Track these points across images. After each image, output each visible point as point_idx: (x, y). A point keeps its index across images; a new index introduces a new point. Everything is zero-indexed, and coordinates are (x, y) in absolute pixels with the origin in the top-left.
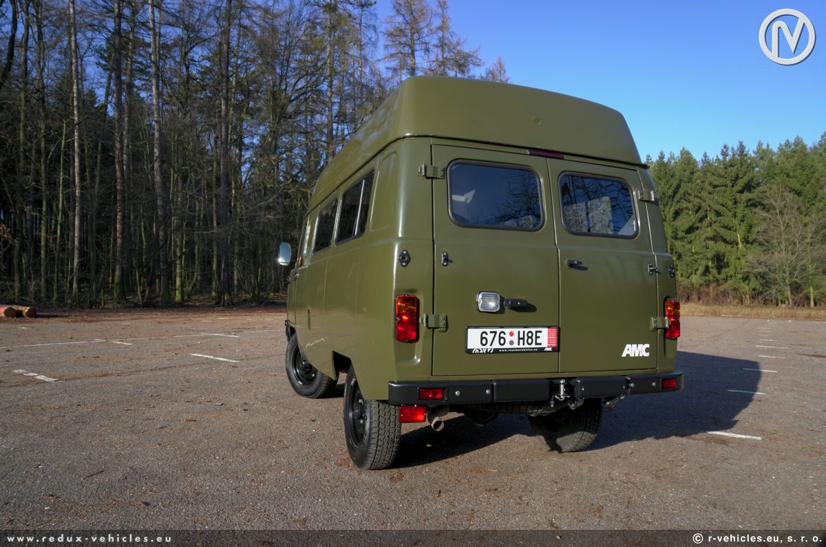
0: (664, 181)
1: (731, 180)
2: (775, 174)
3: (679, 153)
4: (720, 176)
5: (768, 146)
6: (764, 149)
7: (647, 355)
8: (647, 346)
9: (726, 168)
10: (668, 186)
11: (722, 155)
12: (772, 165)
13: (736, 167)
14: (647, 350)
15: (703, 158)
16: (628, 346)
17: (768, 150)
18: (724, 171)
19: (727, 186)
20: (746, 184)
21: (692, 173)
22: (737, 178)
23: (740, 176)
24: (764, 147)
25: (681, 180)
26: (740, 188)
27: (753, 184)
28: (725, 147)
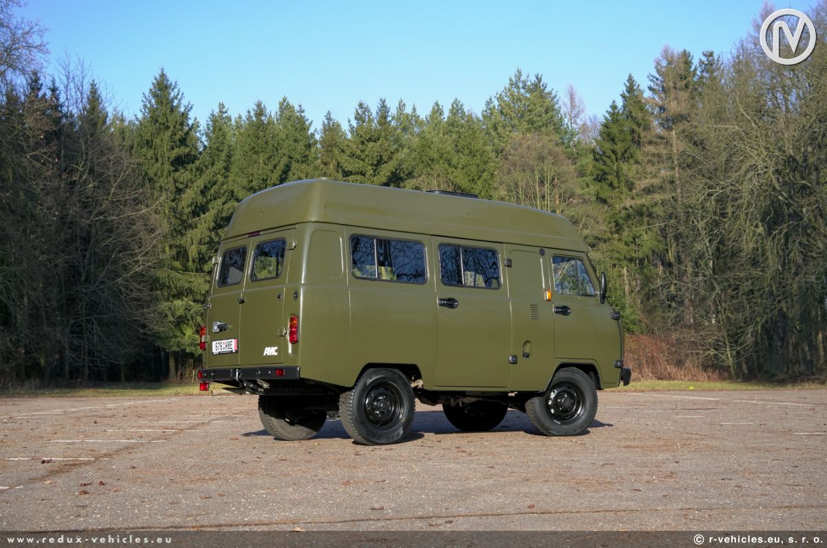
0: (262, 158)
1: (372, 165)
2: (433, 160)
3: (278, 106)
4: (353, 155)
5: (414, 110)
6: (408, 115)
7: (276, 354)
8: (276, 348)
9: (363, 143)
10: (270, 167)
11: (356, 119)
12: (426, 144)
13: (379, 143)
14: (276, 351)
15: (326, 122)
16: (266, 348)
17: (413, 116)
18: (360, 146)
19: (364, 175)
20: (393, 173)
21: (308, 146)
22: (380, 162)
23: (385, 158)
24: (408, 110)
25: (290, 158)
26: (384, 180)
27: (402, 175)
28: (361, 105)
